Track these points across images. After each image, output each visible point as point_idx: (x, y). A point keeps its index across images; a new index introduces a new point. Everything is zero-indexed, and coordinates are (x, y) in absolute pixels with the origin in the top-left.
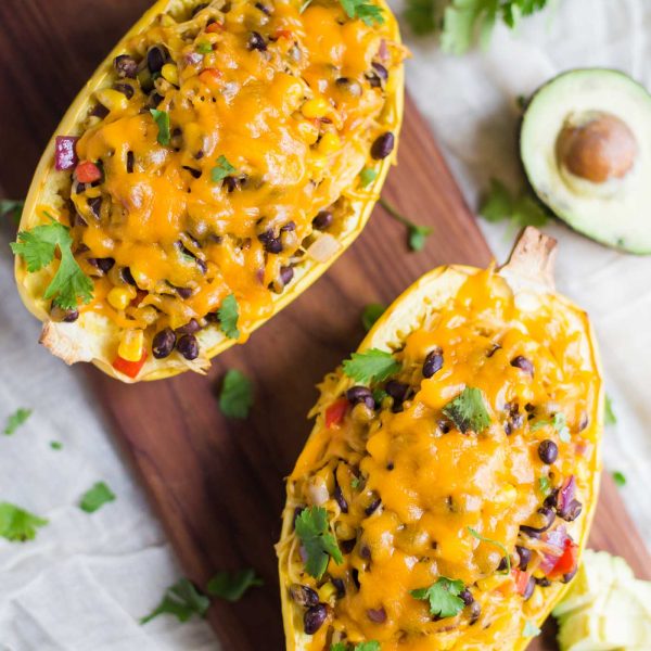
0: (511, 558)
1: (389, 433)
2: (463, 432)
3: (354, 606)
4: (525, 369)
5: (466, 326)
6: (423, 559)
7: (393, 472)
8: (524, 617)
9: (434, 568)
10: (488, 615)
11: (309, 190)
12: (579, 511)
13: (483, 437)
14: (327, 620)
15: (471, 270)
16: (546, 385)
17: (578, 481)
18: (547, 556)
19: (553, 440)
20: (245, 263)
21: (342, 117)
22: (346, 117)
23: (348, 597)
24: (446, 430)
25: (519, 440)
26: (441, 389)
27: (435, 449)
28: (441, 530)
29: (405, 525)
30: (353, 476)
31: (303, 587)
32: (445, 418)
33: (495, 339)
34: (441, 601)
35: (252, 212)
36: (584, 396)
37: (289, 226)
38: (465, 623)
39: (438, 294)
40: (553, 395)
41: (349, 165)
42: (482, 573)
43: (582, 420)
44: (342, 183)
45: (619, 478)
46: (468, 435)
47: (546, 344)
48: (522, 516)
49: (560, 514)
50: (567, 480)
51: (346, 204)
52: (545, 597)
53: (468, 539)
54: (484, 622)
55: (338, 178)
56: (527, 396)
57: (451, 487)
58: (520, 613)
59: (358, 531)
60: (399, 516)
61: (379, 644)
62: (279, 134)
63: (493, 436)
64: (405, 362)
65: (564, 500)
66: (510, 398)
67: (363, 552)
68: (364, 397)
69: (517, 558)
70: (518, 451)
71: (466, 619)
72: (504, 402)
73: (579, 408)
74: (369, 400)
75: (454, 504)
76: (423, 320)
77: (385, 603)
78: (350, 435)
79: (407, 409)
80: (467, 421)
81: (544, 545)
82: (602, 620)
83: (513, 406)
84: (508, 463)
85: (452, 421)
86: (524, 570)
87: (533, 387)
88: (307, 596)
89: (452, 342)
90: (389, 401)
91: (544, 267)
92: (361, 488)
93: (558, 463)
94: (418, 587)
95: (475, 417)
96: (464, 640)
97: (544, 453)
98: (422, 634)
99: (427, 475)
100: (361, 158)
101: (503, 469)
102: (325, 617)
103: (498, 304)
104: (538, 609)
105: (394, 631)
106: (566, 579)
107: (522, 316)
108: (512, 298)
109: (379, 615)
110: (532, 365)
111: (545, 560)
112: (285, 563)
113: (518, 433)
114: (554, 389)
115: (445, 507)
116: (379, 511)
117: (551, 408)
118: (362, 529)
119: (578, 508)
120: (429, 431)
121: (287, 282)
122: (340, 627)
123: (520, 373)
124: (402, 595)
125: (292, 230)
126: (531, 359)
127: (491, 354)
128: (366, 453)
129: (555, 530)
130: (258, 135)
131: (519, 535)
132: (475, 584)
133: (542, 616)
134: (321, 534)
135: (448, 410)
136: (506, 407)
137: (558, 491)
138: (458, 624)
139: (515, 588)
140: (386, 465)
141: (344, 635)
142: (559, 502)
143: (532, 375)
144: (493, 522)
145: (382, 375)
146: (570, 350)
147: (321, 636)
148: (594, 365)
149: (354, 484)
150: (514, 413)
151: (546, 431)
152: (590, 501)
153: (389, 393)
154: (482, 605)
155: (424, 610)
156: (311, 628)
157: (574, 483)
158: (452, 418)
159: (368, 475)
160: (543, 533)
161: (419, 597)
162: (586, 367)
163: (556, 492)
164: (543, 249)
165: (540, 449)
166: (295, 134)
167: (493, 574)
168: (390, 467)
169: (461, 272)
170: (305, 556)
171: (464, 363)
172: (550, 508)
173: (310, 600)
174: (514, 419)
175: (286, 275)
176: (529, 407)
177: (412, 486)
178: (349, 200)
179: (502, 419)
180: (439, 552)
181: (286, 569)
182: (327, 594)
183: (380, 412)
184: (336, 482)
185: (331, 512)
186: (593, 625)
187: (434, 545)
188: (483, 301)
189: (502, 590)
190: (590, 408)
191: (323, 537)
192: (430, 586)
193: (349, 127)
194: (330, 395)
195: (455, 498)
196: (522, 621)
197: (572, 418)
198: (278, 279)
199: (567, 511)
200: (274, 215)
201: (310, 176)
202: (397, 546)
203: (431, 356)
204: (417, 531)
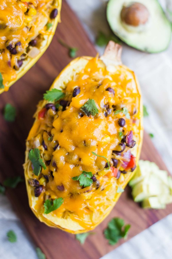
0: (110, 163)
1: (61, 119)
2: (88, 116)
3: (52, 185)
4: (111, 92)
5: (89, 78)
6: (76, 165)
7: (62, 133)
8: (117, 185)
9: (80, 169)
10: (103, 185)
11: (25, 30)
12: (135, 144)
13: (96, 117)
14: (43, 191)
15: (90, 58)
16: (120, 98)
17: (134, 133)
18: (124, 162)
19: (123, 118)
20: (3, 58)
21: (37, 2)
22: (38, 3)
23: (50, 182)
24: (82, 116)
25: (110, 118)
26: (79, 101)
27: (78, 123)
28: (82, 153)
29: (69, 153)
30: (49, 136)
31: (33, 179)
32: (81, 111)
33: (100, 82)
34: (84, 181)
35: (4, 38)
36: (134, 102)
37: (18, 44)
38: (94, 189)
39: (78, 67)
40: (123, 102)
41: (41, 21)
42: (99, 169)
43: (134, 110)
44: (39, 28)
45: (151, 135)
46: (90, 117)
47: (120, 83)
48: (113, 147)
49: (128, 145)
50: (129, 132)
51: (42, 37)
52: (125, 178)
53: (93, 156)
54: (102, 188)
55: (37, 26)
56: (112, 102)
57: (85, 136)
58: (115, 184)
59: (51, 156)
60: (66, 150)
61: (62, 199)
62: (12, 8)
63: (100, 117)
64: (67, 93)
65: (128, 139)
66: (106, 103)
67: (53, 164)
68: (52, 107)
69: (112, 163)
70: (110, 122)
71: (95, 187)
72: (104, 104)
73: (133, 106)
74: (54, 108)
75: (86, 143)
76: (73, 77)
77: (63, 183)
78: (47, 122)
79: (67, 109)
80: (90, 112)
81: (122, 158)
82: (148, 186)
83: (107, 106)
84: (106, 127)
85: (84, 112)
86: (116, 167)
87: (114, 98)
88: (35, 183)
89: (84, 84)
90: (61, 107)
91: (117, 55)
92: (51, 140)
93: (125, 126)
94: (75, 176)
95: (93, 110)
96: (95, 195)
97: (120, 123)
98: (78, 194)
99: (75, 133)
100: (46, 19)
101: (104, 129)
102: (42, 190)
103: (100, 70)
104: (122, 182)
105: (68, 194)
106: (132, 170)
107: (110, 74)
108: (105, 67)
109: (61, 188)
110: (114, 90)
111: (124, 163)
112: (27, 171)
113: (110, 115)
114: (123, 99)
115: (83, 145)
116: (58, 148)
117: (122, 106)
118: (53, 155)
119: (134, 143)
120: (75, 116)
121: (20, 66)
122: (48, 194)
123: (109, 93)
124: (69, 180)
125: (20, 45)
126: (113, 88)
127: (98, 87)
128: (53, 127)
129: (126, 152)
130: (4, 9)
131: (112, 154)
132: (97, 174)
133: (124, 185)
134: (38, 159)
135: (82, 108)
136: (104, 106)
137: (126, 137)
138: (92, 189)
139: (112, 174)
140: (61, 131)
141: (50, 197)
142: (127, 141)
143: (114, 94)
144: (102, 149)
145: (58, 98)
146: (128, 85)
147: (41, 197)
148: (138, 91)
149: (49, 139)
150: (108, 108)
151: (121, 115)
152: (139, 141)
153: (61, 104)
154: (100, 182)
155: (78, 185)
156: (37, 194)
157: (132, 133)
158: (84, 111)
159: (54, 135)
160: (122, 153)
161: (75, 180)
162: (135, 91)
163: (125, 137)
164: (116, 49)
165: (118, 122)
166: (18, 8)
167: (103, 169)
168: (62, 131)
169: (86, 59)
170: (33, 168)
171: (88, 91)
172: (123, 143)
173: (36, 184)
174: (108, 111)
175: (20, 63)
176: (113, 106)
177: (70, 138)
178: (42, 35)
179: (103, 110)
180: (82, 162)
181: (27, 174)
182: (42, 181)
183: (58, 112)
184: (43, 139)
185: (41, 150)
186: (144, 188)
187: (80, 159)
188: (95, 69)
189: (108, 175)
190: (137, 106)
191: (39, 160)
192: (79, 175)
193: (40, 6)
194: (40, 108)
195: (86, 141)
196: (117, 187)
197: (130, 110)
198: (17, 64)
199: (130, 144)
200: (12, 39)
201: (26, 24)
202: (66, 161)
203: (75, 89)
204: (73, 155)
